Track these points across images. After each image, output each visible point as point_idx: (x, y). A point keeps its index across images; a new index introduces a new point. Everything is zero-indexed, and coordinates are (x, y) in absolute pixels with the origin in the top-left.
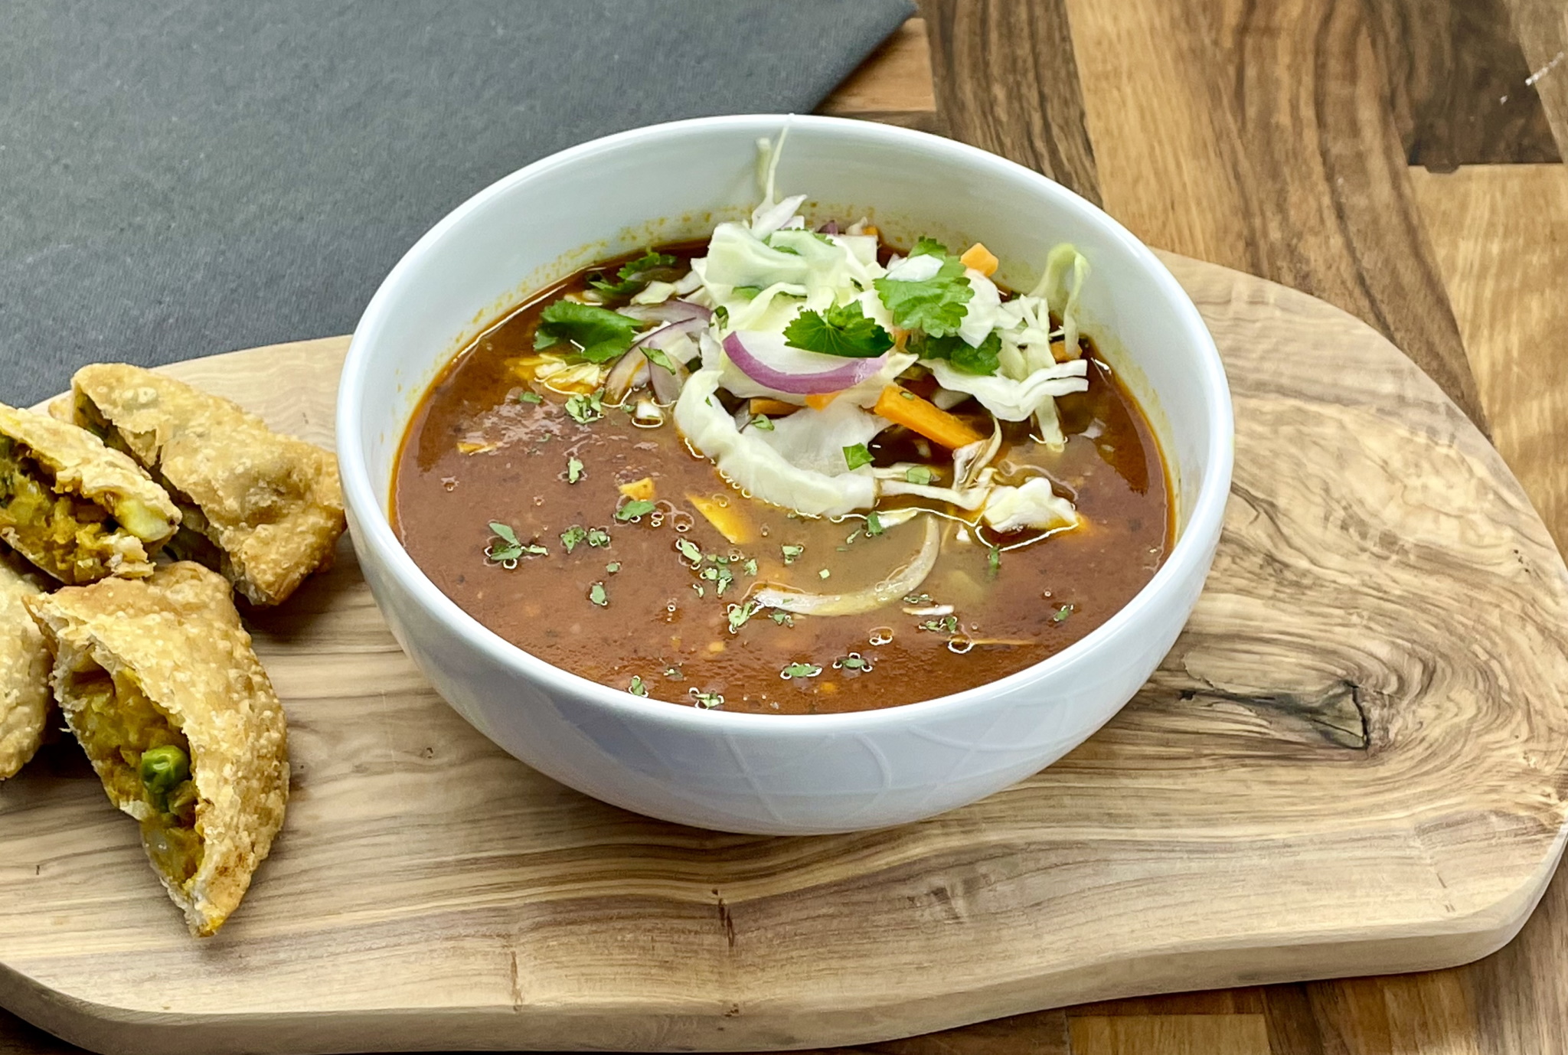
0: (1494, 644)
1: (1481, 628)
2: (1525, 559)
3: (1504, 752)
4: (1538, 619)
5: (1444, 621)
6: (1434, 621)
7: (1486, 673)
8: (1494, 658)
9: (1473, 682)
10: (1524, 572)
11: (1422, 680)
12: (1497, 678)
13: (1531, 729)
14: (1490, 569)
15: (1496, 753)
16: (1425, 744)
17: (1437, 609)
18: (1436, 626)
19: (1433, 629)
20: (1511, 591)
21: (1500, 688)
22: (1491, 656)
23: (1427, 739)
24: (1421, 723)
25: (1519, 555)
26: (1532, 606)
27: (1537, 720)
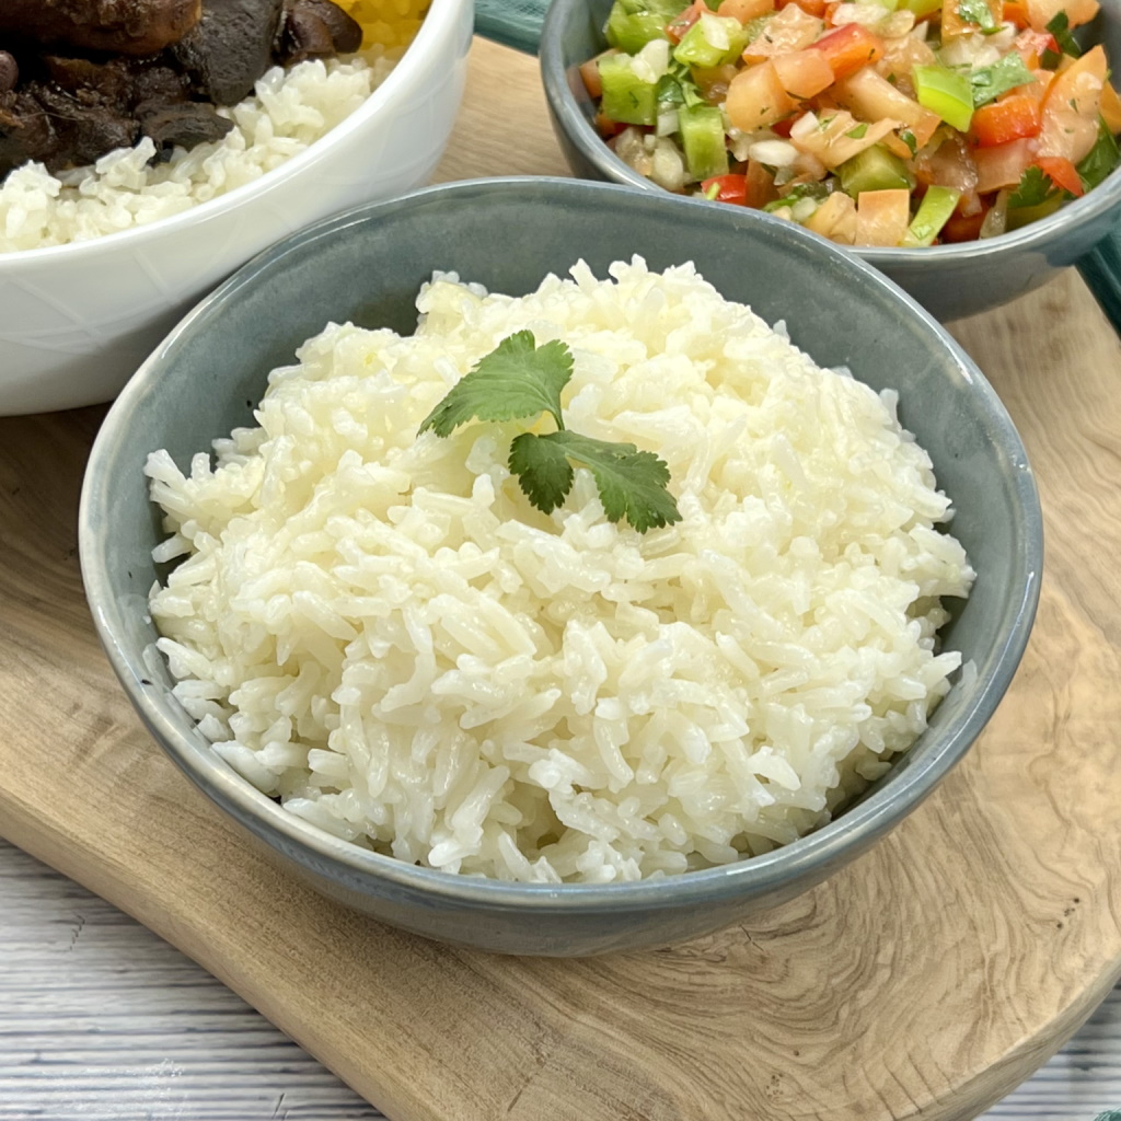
0: (914, 957)
1: (924, 932)
2: (1078, 914)
3: (762, 1055)
4: (998, 975)
5: (895, 895)
6: (886, 888)
7: (862, 974)
8: (893, 970)
9: (833, 971)
10: (1054, 925)
11: (788, 925)
12: (863, 987)
13: (823, 1062)
14: (1023, 893)
15: (753, 1050)
16: (697, 979)
17: (906, 880)
18: (879, 892)
19: (872, 893)
20: (1011, 930)
21: (854, 998)
22: (892, 965)
23: (708, 977)
24: (724, 959)
25: (1074, 905)
26: (1012, 960)
27: (845, 1056)
